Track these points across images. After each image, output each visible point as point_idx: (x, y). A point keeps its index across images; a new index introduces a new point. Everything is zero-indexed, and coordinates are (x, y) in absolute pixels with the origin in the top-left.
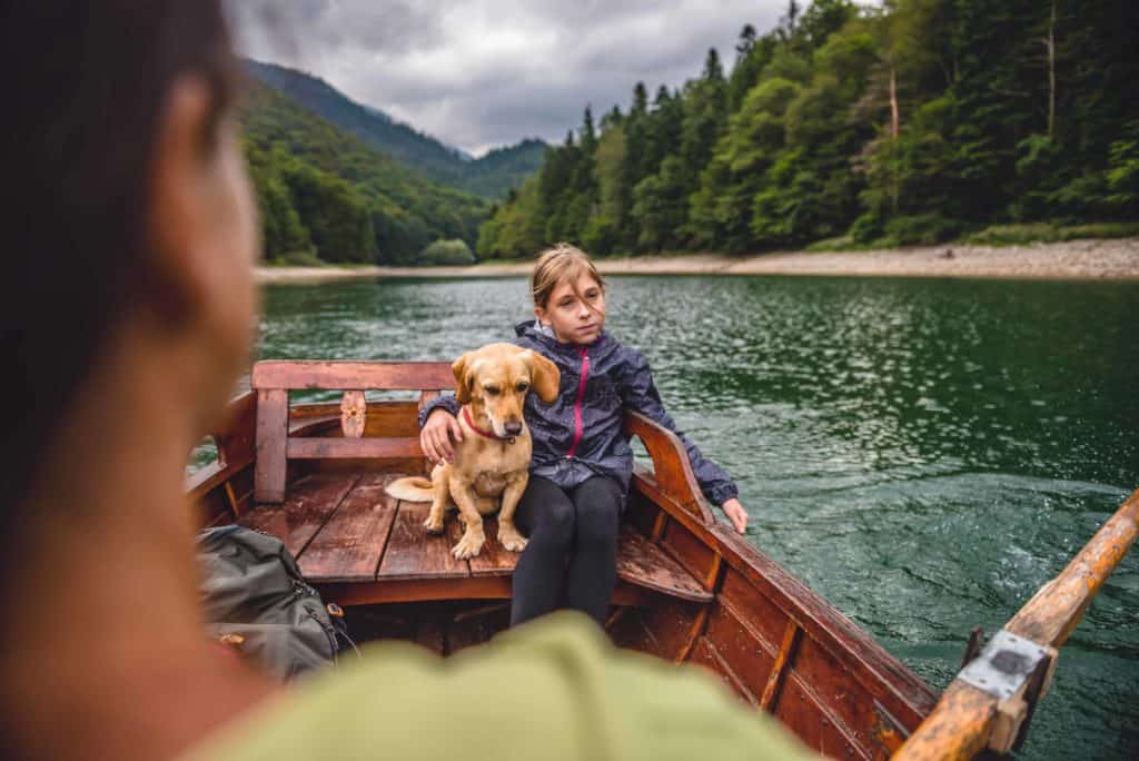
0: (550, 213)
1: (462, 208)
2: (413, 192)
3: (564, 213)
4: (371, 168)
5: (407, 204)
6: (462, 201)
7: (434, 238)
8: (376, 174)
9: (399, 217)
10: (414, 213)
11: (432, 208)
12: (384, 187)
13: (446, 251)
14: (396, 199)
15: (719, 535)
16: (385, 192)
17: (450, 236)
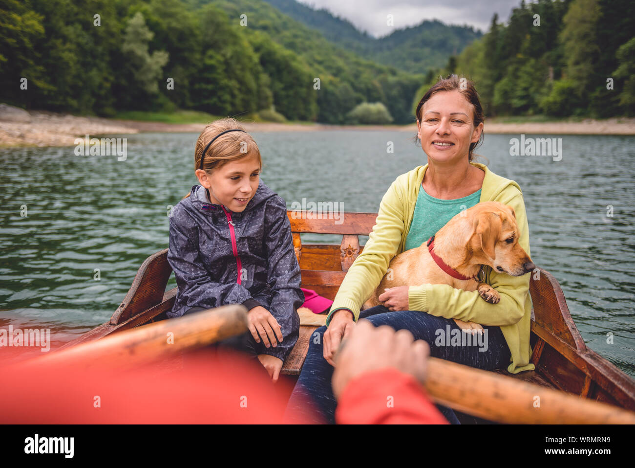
0: (498, 79)
1: (381, 76)
2: (340, 63)
3: (516, 76)
4: (307, 43)
5: (338, 72)
6: (380, 72)
7: (359, 101)
8: (310, 48)
9: (331, 83)
10: (343, 80)
11: (357, 76)
12: (319, 58)
13: (368, 112)
14: (328, 68)
15: (589, 360)
16: (320, 63)
17: (372, 100)
